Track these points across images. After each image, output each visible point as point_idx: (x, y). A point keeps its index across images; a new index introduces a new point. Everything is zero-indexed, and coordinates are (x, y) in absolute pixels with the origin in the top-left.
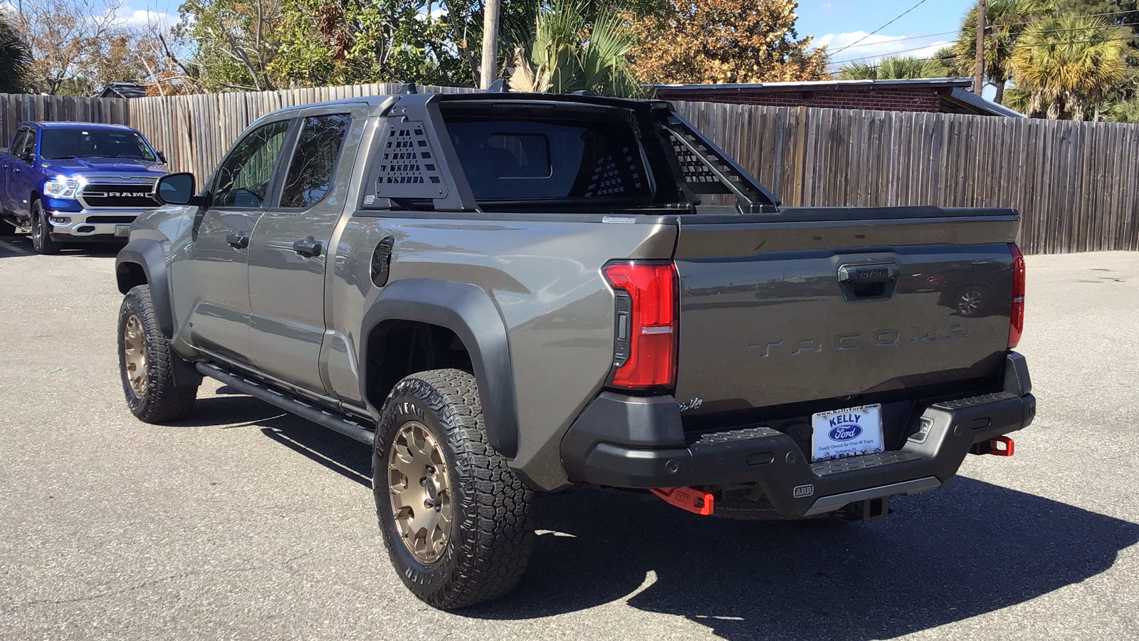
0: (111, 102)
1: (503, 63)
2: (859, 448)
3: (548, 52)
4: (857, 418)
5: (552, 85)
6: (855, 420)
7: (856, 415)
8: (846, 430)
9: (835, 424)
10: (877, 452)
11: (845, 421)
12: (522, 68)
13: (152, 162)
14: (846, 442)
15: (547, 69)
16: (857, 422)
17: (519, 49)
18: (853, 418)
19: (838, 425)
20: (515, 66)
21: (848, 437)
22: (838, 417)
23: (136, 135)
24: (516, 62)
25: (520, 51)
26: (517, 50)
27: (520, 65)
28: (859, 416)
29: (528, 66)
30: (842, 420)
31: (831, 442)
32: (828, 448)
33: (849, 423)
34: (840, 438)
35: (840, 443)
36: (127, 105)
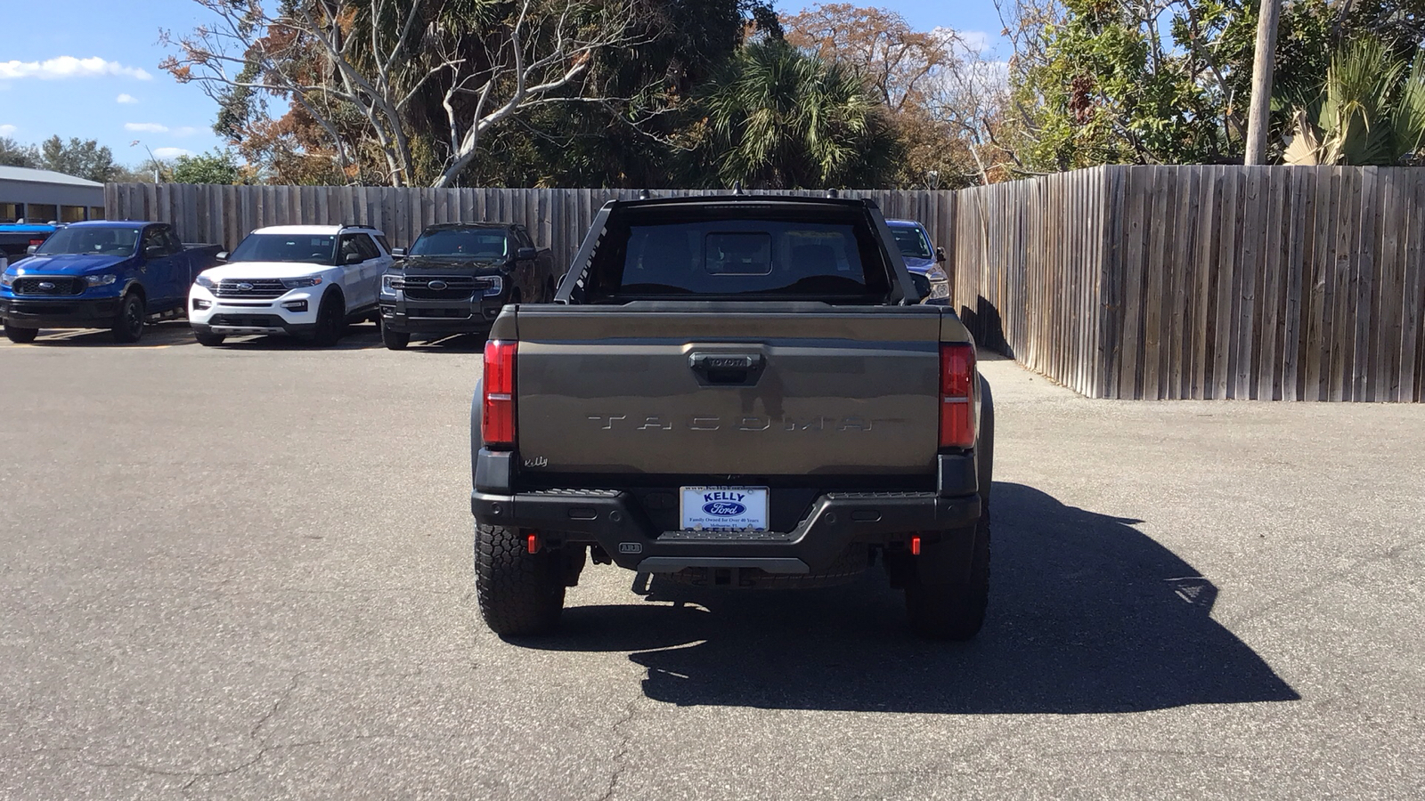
0: (939, 195)
1: (1277, 130)
2: (741, 525)
3: (1340, 113)
4: (740, 498)
5: (1343, 155)
6: (737, 499)
7: (739, 495)
8: (725, 507)
9: (711, 499)
10: (759, 530)
11: (724, 498)
12: (1302, 136)
13: (928, 260)
14: (725, 518)
15: (1338, 135)
16: (739, 500)
17: (1298, 112)
18: (735, 496)
19: (714, 501)
20: (1294, 133)
21: (728, 513)
22: (715, 494)
23: (917, 231)
24: (1295, 129)
25: (1300, 115)
26: (1296, 114)
27: (1299, 133)
28: (743, 496)
29: (1311, 134)
30: (721, 497)
31: (706, 515)
32: (701, 520)
33: (729, 501)
34: (717, 513)
35: (717, 518)
36: (955, 197)
